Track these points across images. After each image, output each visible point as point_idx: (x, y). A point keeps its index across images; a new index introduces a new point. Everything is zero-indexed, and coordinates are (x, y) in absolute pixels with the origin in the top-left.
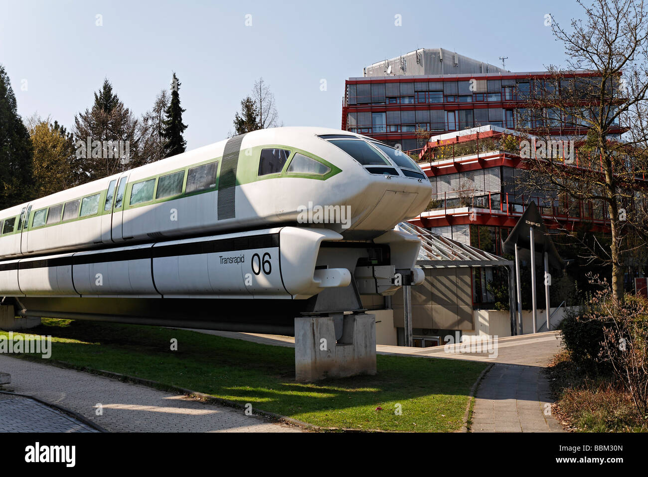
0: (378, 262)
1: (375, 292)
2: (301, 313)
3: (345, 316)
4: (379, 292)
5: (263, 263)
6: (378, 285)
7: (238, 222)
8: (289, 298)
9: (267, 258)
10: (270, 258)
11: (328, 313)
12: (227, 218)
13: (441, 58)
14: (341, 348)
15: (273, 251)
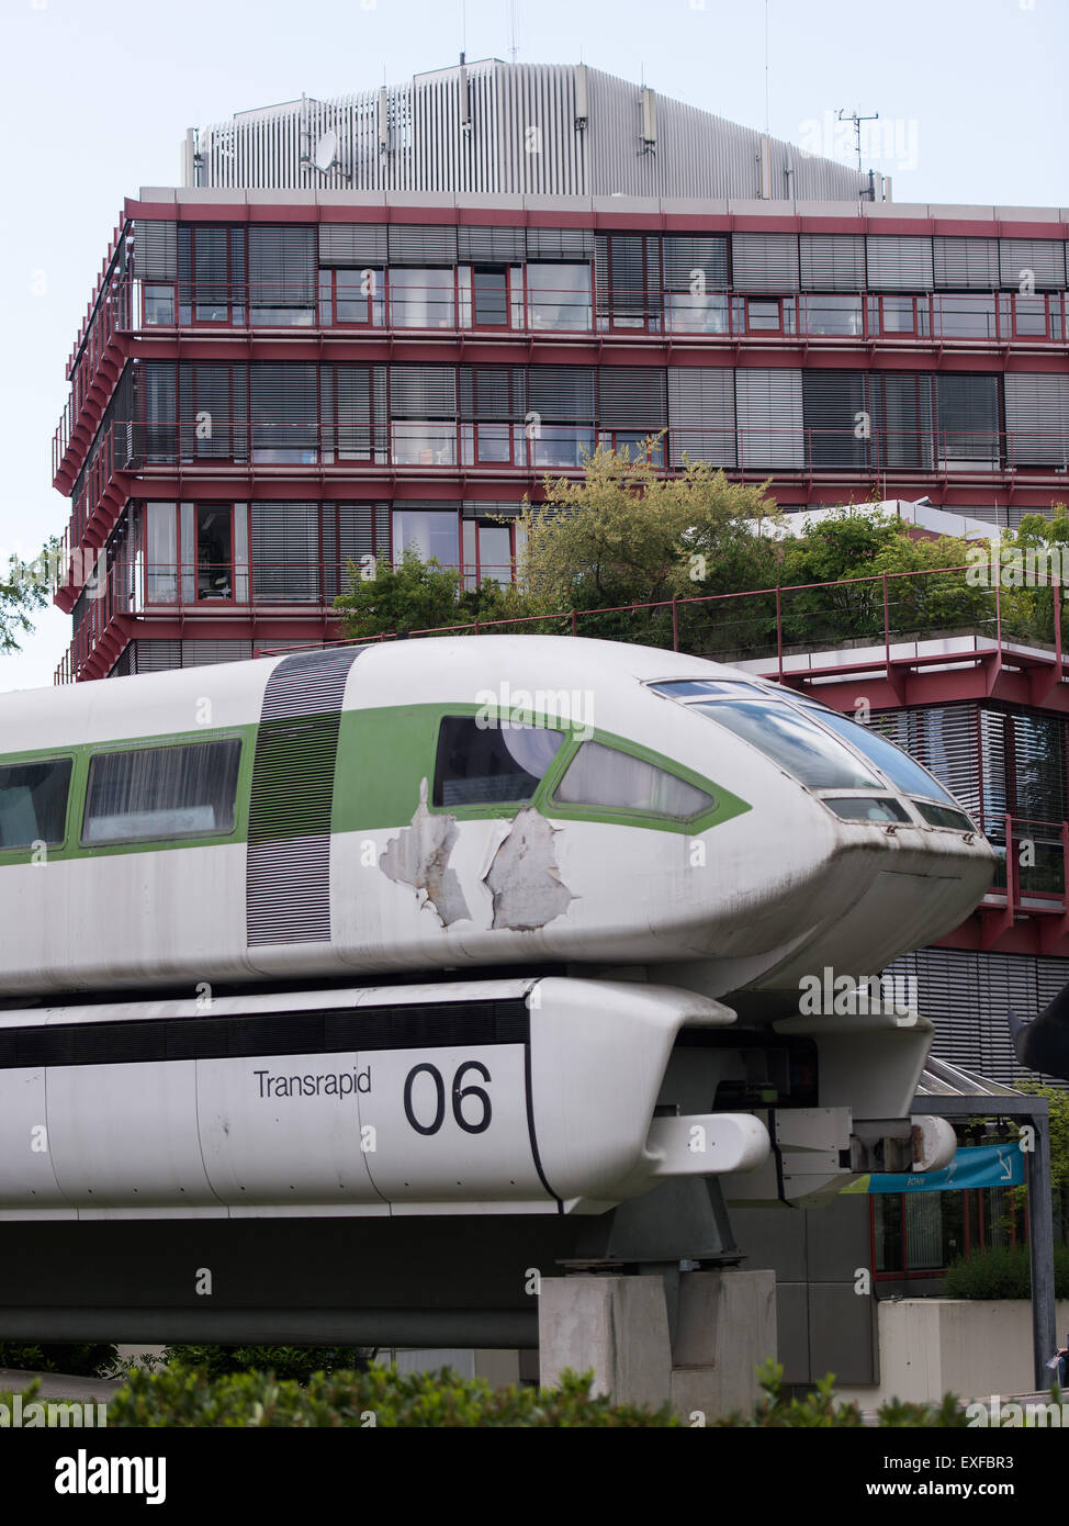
0: (780, 1096)
1: (775, 1196)
2: (558, 1262)
3: (683, 1274)
4: (786, 1198)
5: (455, 1094)
6: (786, 1170)
7: (341, 956)
8: (551, 1208)
9: (472, 1078)
10: (487, 1078)
11: (636, 1264)
12: (290, 940)
13: (581, 113)
14: (680, 1376)
15: (502, 1058)
